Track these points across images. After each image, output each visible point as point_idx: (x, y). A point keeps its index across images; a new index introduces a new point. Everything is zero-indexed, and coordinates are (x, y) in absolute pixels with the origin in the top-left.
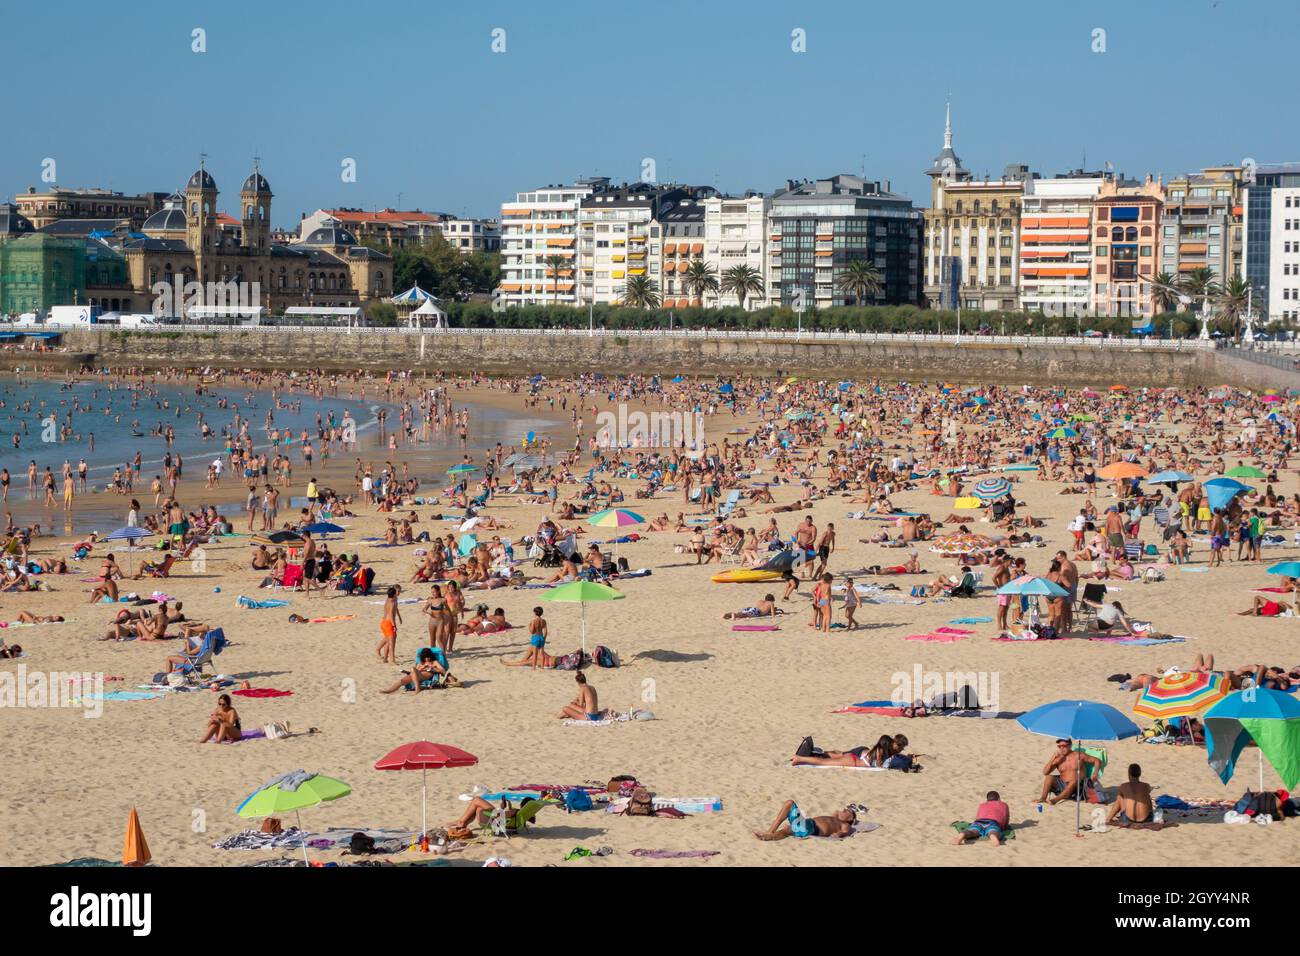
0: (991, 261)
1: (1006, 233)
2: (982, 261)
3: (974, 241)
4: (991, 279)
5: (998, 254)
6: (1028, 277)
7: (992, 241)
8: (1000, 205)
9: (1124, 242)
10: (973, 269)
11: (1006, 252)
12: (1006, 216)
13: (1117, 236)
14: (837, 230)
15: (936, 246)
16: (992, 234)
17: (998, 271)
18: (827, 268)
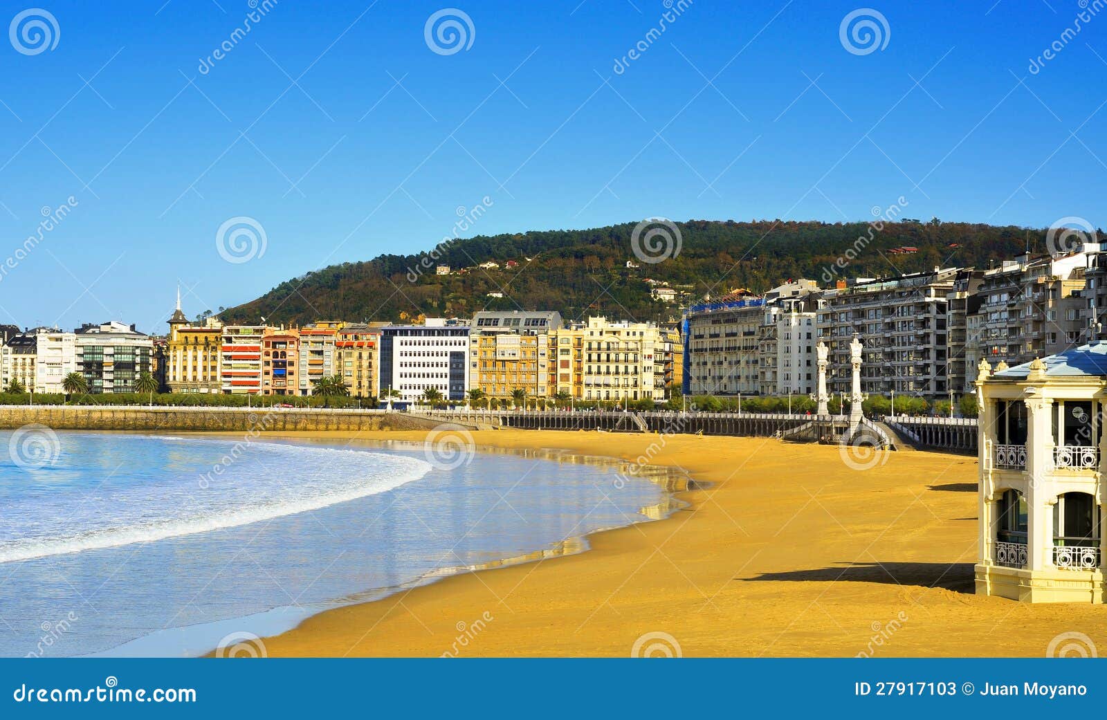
0: (205, 368)
1: (214, 354)
2: (200, 368)
3: (195, 358)
4: (205, 378)
5: (210, 364)
6: (225, 376)
7: (205, 358)
8: (209, 339)
9: (279, 359)
10: (195, 372)
11: (214, 364)
12: (214, 345)
13: (276, 355)
14: (116, 351)
15: (175, 361)
16: (205, 354)
17: (210, 374)
18: (111, 371)
